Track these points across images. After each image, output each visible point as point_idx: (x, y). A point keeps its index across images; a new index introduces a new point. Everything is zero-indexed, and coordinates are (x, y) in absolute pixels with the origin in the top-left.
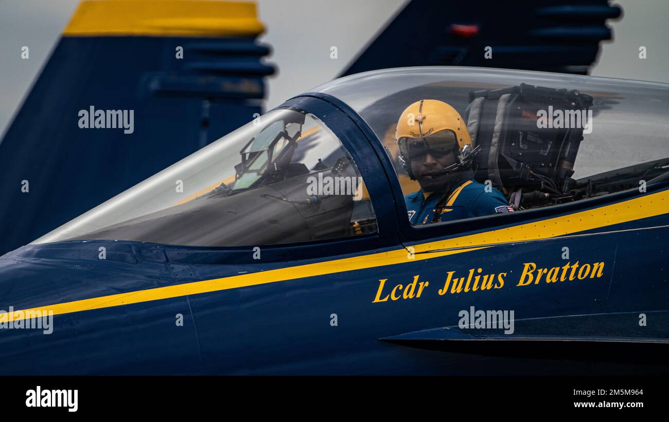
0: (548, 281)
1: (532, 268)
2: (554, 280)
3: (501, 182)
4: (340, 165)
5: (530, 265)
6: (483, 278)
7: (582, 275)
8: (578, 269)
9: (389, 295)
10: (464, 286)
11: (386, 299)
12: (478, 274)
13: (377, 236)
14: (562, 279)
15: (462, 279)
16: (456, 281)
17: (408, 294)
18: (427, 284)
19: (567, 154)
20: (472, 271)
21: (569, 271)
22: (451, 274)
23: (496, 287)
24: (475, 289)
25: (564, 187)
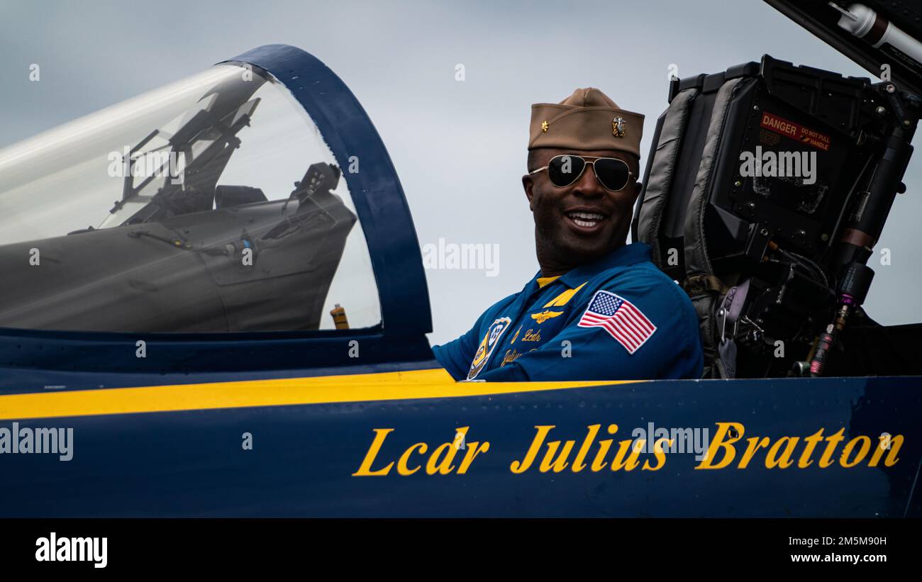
0: (770, 463)
1: (734, 433)
2: (784, 463)
3: (709, 266)
4: (313, 181)
5: (731, 428)
6: (619, 446)
7: (851, 459)
8: (841, 446)
9: (392, 464)
10: (571, 459)
11: (385, 472)
12: (608, 437)
13: (380, 336)
14: (803, 463)
15: (570, 445)
16: (554, 446)
17: (438, 464)
18: (485, 447)
19: (860, 215)
20: (594, 430)
21: (821, 447)
22: (543, 431)
23: (646, 466)
24: (596, 466)
25: (846, 281)
